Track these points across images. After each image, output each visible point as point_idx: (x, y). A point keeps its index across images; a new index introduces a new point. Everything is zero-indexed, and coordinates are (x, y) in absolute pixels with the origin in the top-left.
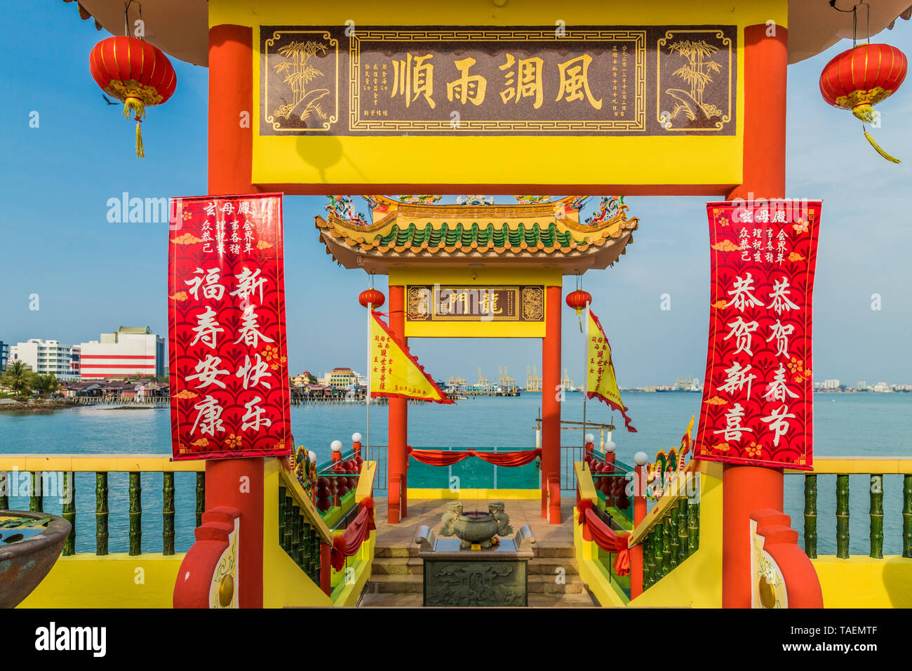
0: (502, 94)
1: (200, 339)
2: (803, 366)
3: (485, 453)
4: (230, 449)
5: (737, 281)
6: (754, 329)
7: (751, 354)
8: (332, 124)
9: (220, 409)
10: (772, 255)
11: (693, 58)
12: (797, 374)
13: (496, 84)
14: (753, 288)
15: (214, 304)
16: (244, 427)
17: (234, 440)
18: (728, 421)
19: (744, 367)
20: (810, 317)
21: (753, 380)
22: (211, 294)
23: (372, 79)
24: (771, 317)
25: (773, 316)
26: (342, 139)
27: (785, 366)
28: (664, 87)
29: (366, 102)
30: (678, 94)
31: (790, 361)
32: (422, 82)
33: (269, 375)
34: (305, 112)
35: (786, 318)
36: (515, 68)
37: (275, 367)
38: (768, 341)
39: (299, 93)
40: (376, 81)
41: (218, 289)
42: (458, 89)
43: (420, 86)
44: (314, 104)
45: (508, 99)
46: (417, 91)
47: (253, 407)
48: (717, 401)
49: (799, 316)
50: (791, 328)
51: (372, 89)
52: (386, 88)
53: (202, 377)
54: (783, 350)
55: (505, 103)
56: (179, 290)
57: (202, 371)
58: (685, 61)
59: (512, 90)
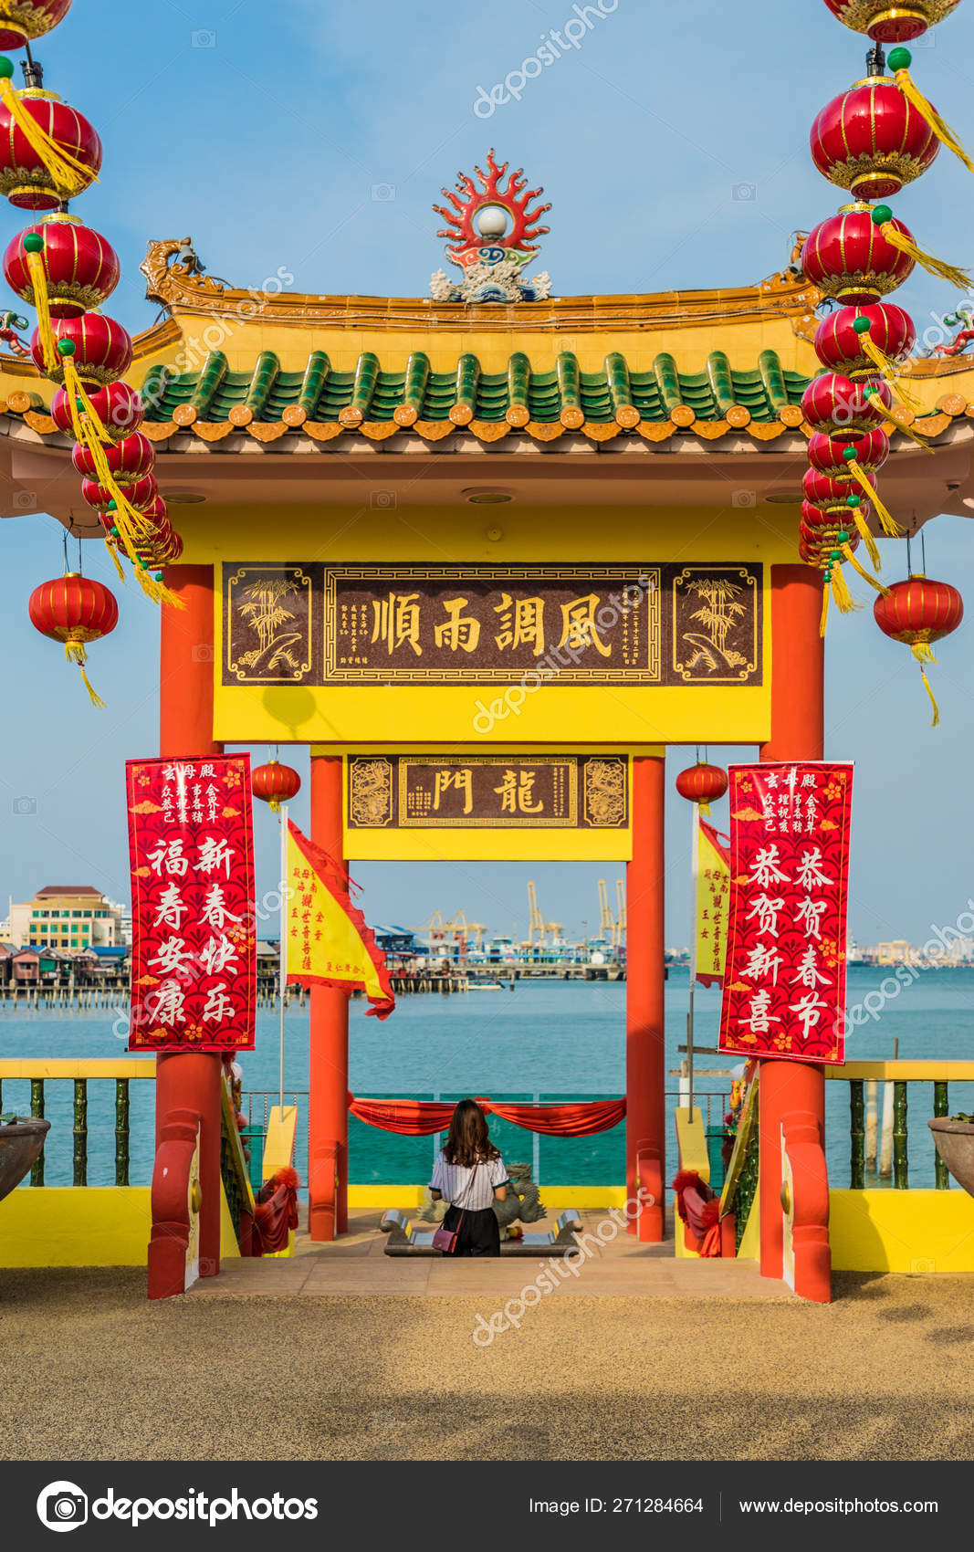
0: (498, 639)
1: (163, 920)
2: (836, 948)
3: (512, 1106)
4: (189, 1041)
5: (760, 854)
6: (780, 907)
7: (776, 935)
8: (304, 673)
9: (182, 997)
10: (800, 824)
11: (714, 599)
12: (830, 957)
13: (491, 627)
14: (778, 862)
15: (178, 880)
16: (206, 1017)
17: (195, 1031)
18: (754, 1009)
19: (769, 949)
20: (845, 893)
21: (780, 964)
22: (174, 869)
23: (349, 621)
24: (801, 893)
25: (801, 892)
26: (315, 690)
27: (815, 948)
28: (681, 631)
29: (343, 648)
30: (697, 639)
31: (821, 943)
32: (406, 625)
33: (236, 958)
34: (273, 659)
35: (818, 893)
36: (512, 609)
37: (242, 950)
38: (795, 920)
39: (267, 637)
40: (354, 624)
41: (181, 863)
42: (447, 633)
43: (404, 630)
44: (285, 650)
45: (506, 644)
46: (401, 635)
47: (216, 994)
48: (740, 987)
49: (832, 892)
50: (823, 905)
51: (350, 632)
52: (366, 632)
53: (165, 961)
54: (813, 930)
55: (501, 649)
56: (141, 866)
57: (165, 955)
58: (704, 602)
59: (508, 634)
